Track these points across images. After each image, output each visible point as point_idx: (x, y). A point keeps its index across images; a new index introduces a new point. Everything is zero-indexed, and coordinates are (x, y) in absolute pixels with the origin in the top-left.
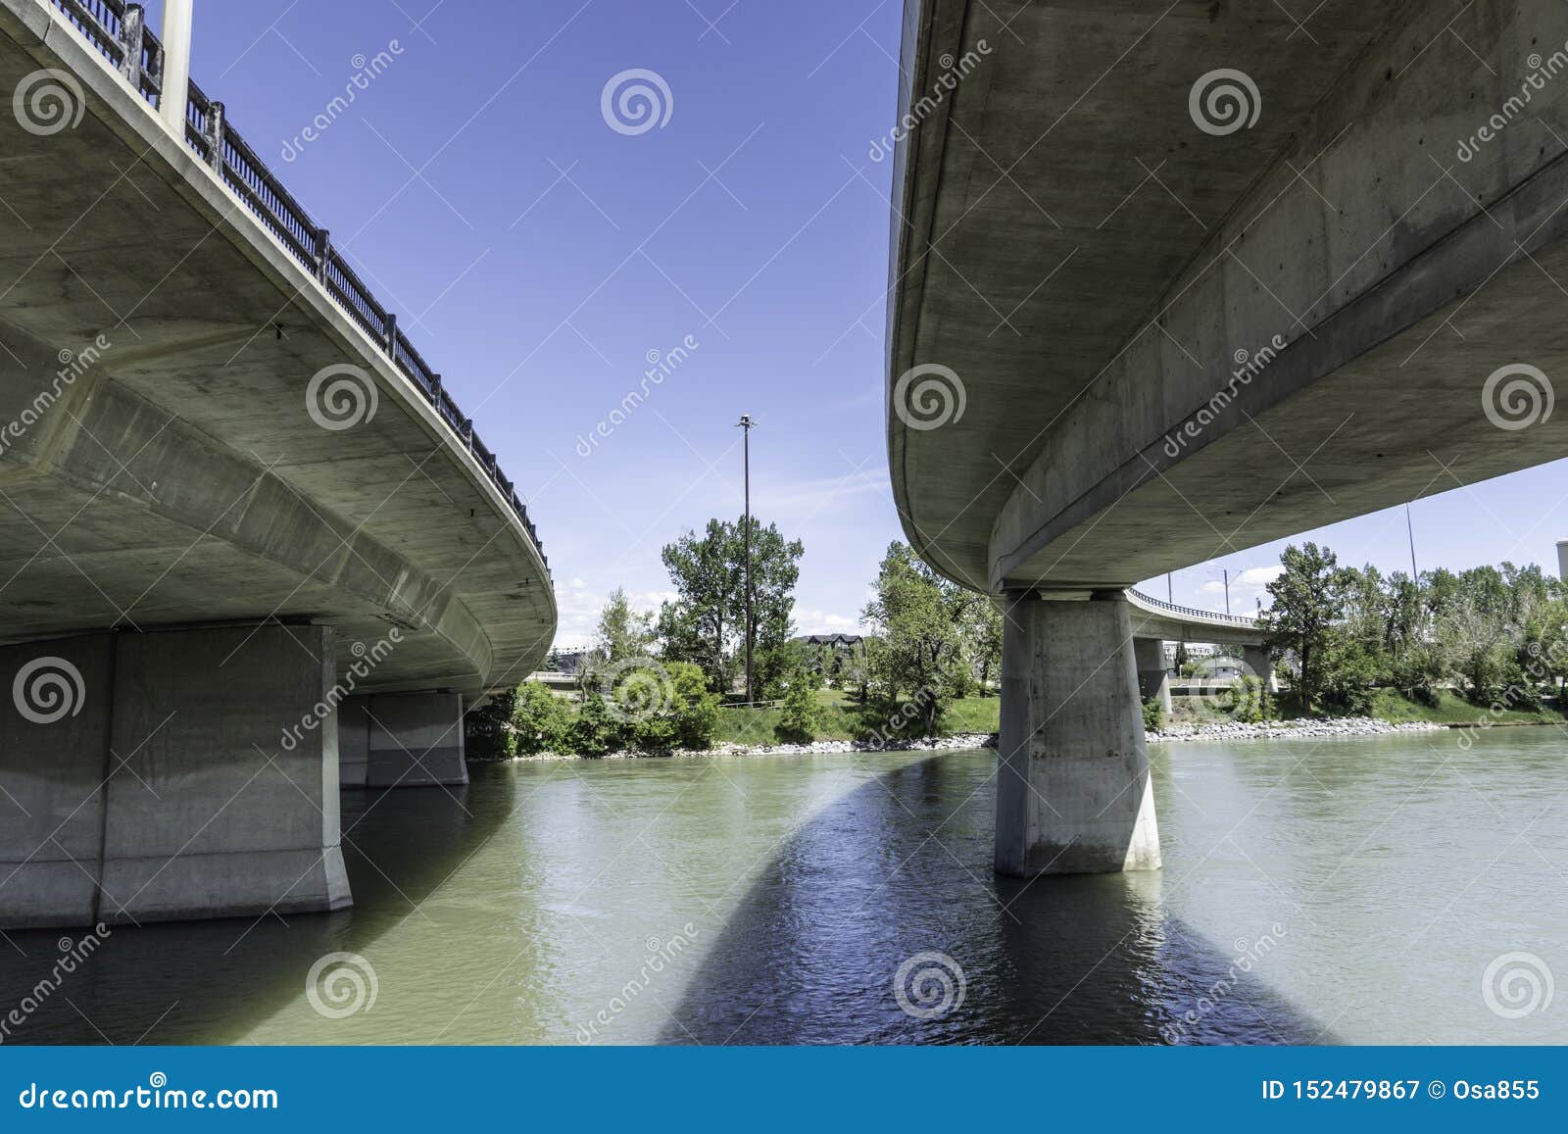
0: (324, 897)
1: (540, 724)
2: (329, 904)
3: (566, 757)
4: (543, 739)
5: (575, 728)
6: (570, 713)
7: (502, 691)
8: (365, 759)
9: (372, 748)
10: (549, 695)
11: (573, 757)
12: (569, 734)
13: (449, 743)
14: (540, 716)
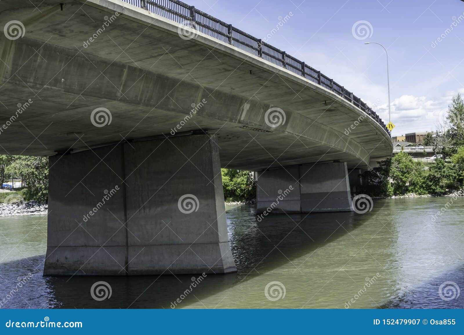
0: (221, 267)
1: (406, 177)
2: (223, 270)
3: (423, 196)
4: (410, 186)
5: (427, 179)
6: (424, 170)
7: (384, 159)
8: (299, 198)
9: (301, 193)
10: (410, 161)
11: (427, 196)
12: (424, 183)
13: (342, 190)
14: (405, 173)
